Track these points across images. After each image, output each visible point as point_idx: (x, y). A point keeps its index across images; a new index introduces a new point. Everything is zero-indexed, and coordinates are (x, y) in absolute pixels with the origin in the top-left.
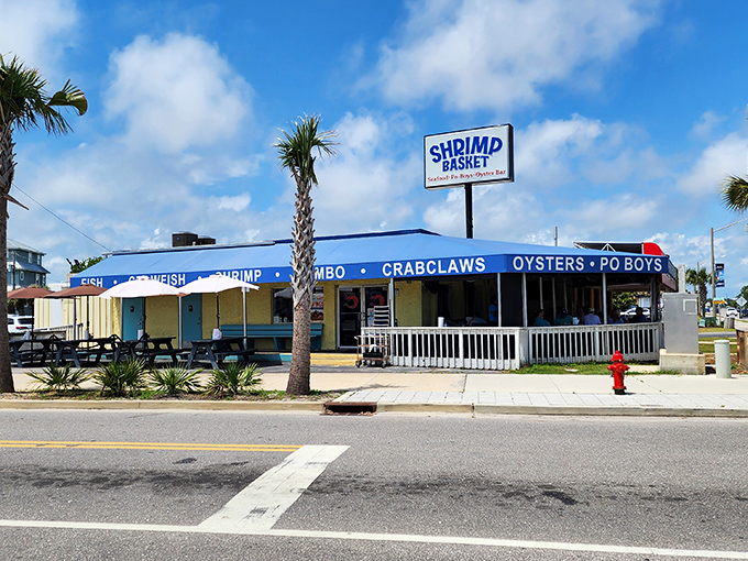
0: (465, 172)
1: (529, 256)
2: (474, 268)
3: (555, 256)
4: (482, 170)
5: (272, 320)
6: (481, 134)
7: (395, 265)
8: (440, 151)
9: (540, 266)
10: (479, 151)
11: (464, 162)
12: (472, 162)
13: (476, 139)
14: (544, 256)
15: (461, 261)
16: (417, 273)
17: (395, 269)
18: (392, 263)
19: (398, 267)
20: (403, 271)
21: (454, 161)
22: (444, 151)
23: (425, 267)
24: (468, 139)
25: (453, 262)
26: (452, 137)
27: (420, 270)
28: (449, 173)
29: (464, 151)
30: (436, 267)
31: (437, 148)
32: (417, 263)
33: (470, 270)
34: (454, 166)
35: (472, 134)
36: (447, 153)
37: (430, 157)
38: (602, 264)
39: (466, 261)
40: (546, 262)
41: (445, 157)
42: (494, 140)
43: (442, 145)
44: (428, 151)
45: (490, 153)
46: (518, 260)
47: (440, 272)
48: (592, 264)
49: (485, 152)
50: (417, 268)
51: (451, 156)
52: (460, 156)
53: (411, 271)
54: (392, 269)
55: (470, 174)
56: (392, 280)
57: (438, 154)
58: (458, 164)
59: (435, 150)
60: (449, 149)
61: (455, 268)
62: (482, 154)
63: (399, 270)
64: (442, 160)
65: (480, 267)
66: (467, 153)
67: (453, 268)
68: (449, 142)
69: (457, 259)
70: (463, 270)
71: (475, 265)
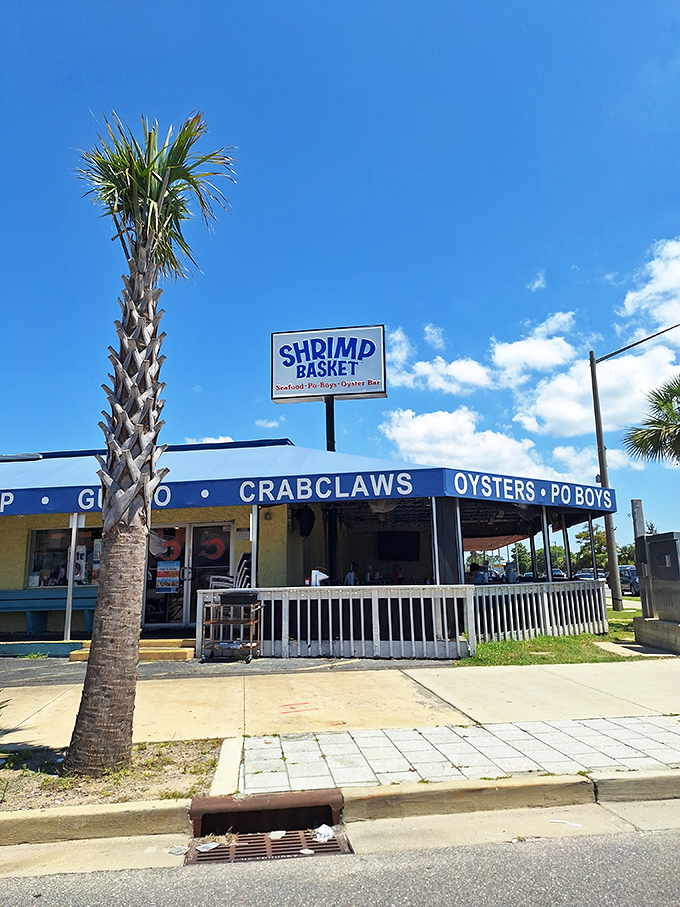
0: (326, 379)
1: (474, 474)
2: (394, 489)
3: (503, 477)
4: (348, 378)
5: (27, 581)
6: (348, 335)
7: (262, 483)
8: (293, 353)
9: (487, 491)
10: (345, 354)
11: (326, 368)
12: (337, 368)
13: (341, 341)
14: (491, 476)
15: (372, 477)
16: (300, 496)
17: (262, 491)
18: (256, 480)
19: (266, 487)
20: (275, 492)
21: (312, 365)
22: (298, 352)
23: (313, 487)
24: (330, 340)
25: (359, 479)
26: (309, 336)
27: (304, 492)
28: (305, 380)
29: (325, 354)
30: (332, 487)
31: (290, 349)
32: (299, 481)
33: (388, 492)
34: (312, 372)
35: (336, 334)
36: (303, 355)
37: (279, 360)
38: (554, 494)
39: (382, 478)
40: (493, 484)
41: (300, 361)
42: (364, 342)
43: (296, 345)
44: (277, 352)
45: (360, 358)
46: (460, 478)
47: (339, 495)
48: (543, 492)
49: (353, 357)
50: (300, 488)
51: (308, 359)
52: (319, 360)
53: (289, 493)
54: (256, 491)
55: (333, 384)
56: (255, 507)
57: (291, 355)
58: (317, 370)
59: (286, 351)
60: (306, 350)
61: (364, 489)
62: (349, 359)
63: (268, 491)
64: (296, 364)
65: (405, 488)
66: (330, 356)
67: (359, 488)
68: (305, 343)
69: (366, 475)
70: (377, 492)
71: (396, 484)
